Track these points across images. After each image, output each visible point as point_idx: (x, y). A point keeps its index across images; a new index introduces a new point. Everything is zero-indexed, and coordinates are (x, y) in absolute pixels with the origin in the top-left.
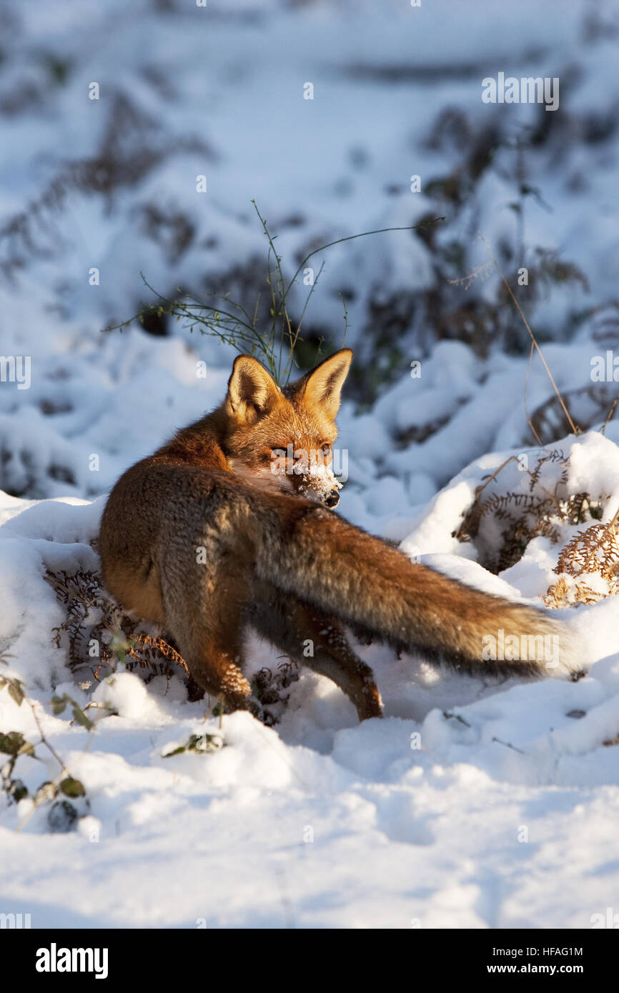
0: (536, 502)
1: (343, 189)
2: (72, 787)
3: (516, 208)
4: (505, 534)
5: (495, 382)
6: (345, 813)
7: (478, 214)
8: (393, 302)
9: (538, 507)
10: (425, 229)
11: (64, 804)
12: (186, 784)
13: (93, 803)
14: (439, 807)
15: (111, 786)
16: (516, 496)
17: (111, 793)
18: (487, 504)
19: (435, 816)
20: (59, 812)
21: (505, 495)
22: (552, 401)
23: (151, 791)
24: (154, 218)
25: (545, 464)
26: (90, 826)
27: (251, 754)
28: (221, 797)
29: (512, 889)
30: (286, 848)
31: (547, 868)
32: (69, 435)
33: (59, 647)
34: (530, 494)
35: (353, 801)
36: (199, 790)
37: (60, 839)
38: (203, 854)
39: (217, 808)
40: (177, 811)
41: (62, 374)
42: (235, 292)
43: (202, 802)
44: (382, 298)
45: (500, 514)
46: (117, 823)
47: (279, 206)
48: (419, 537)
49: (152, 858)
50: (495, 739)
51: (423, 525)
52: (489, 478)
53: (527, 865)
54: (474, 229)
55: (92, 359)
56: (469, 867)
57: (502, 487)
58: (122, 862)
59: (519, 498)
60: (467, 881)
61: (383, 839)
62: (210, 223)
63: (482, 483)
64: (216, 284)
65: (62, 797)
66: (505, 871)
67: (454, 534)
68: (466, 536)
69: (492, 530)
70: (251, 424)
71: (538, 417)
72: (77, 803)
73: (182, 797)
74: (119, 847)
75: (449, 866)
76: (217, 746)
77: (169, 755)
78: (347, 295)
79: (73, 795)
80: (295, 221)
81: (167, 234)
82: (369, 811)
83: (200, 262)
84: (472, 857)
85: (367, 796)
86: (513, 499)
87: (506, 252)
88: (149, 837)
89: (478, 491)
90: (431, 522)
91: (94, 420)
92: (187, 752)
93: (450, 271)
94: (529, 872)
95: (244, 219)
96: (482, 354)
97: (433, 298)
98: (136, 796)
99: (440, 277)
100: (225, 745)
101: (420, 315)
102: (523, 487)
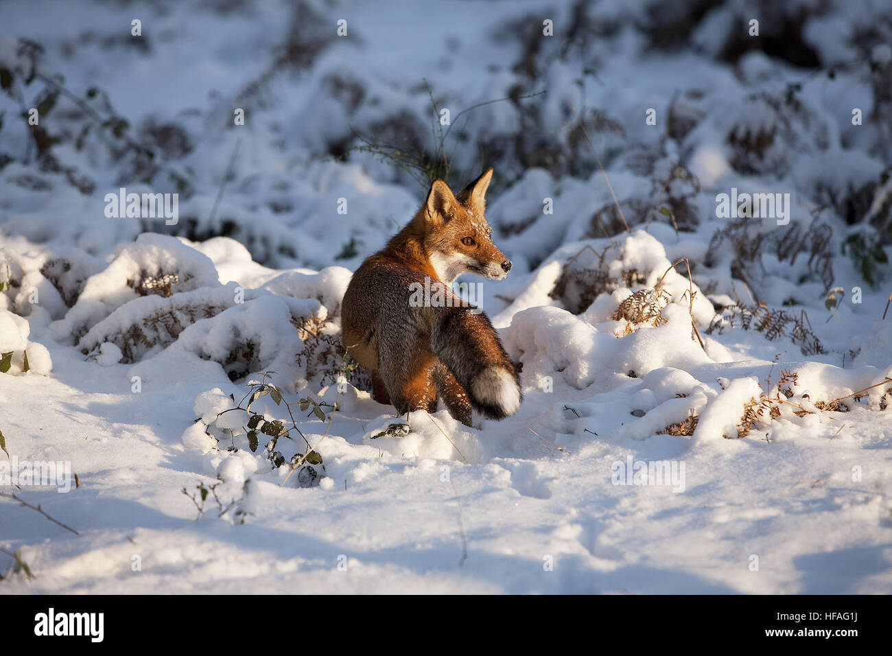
0: (602, 275)
1: (444, 65)
2: (314, 458)
3: (580, 83)
4: (582, 296)
5: (567, 196)
6: (491, 476)
7: (549, 84)
8: (494, 141)
9: (603, 278)
10: (514, 95)
11: (309, 467)
12: (387, 457)
13: (326, 468)
14: (552, 473)
15: (339, 457)
16: (589, 271)
17: (339, 462)
18: (570, 276)
19: (551, 479)
20: (305, 473)
21: (582, 270)
22: (605, 209)
23: (365, 461)
24: (337, 84)
25: (609, 251)
26: (327, 483)
27: (428, 438)
28: (411, 466)
29: (603, 528)
30: (456, 499)
31: (624, 514)
32: (292, 225)
33: (300, 366)
34: (599, 269)
35: (496, 469)
36: (396, 460)
37: (307, 491)
38: (403, 502)
39: (408, 472)
40: (382, 474)
41: (284, 187)
42: (390, 134)
43: (399, 468)
44: (487, 139)
45: (579, 282)
46: (345, 480)
47: (416, 77)
48: (527, 296)
49: (370, 504)
50: (586, 430)
51: (529, 289)
52: (572, 260)
53: (612, 512)
54: (545, 94)
55: (302, 176)
56: (574, 512)
57: (581, 264)
58: (350, 507)
59: (591, 273)
60: (573, 522)
61: (517, 493)
62: (375, 88)
63: (568, 262)
64: (378, 127)
65: (307, 464)
66: (597, 515)
67: (549, 295)
68: (557, 297)
69: (573, 293)
70: (443, 226)
71: (595, 220)
72: (317, 468)
73: (385, 465)
74: (347, 497)
75: (561, 512)
76: (406, 432)
77: (375, 437)
78: (462, 137)
79: (315, 463)
80: (425, 87)
81: (346, 95)
82: (507, 475)
83: (368, 114)
84: (576, 506)
85: (505, 466)
86: (588, 273)
87: (567, 111)
88: (367, 491)
89: (565, 267)
90: (534, 287)
91: (307, 215)
92: (387, 435)
93: (529, 122)
94: (613, 516)
95: (395, 86)
96: (557, 177)
97: (519, 140)
98: (356, 464)
99: (524, 126)
100: (410, 431)
101: (510, 150)
102: (595, 265)
